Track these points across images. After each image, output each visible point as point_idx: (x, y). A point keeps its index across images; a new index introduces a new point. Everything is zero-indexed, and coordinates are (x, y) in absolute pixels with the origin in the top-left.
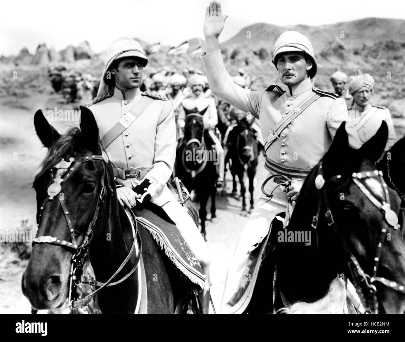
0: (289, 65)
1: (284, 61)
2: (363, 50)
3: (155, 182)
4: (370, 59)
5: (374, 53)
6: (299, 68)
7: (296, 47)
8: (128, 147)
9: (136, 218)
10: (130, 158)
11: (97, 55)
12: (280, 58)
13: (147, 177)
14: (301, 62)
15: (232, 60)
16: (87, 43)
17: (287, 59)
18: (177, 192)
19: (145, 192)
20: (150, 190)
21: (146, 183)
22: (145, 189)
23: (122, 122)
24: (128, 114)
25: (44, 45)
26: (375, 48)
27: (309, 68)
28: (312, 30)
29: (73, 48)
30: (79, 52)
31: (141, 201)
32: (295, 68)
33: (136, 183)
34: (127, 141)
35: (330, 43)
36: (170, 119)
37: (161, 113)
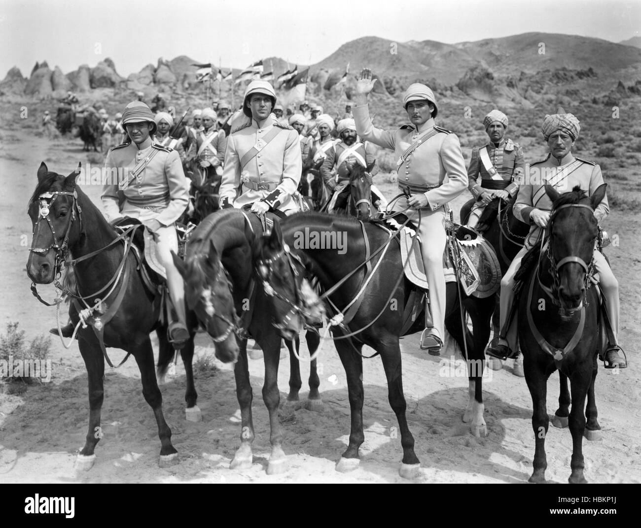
0: (416, 110)
1: (412, 106)
2: (520, 80)
3: (284, 192)
4: (530, 93)
5: (537, 85)
6: (425, 112)
7: (421, 97)
8: (260, 166)
9: (267, 218)
10: (262, 174)
11: (124, 82)
12: (409, 105)
13: (278, 188)
14: (425, 108)
15: (327, 92)
16: (109, 62)
17: (415, 106)
18: (300, 205)
19: (276, 199)
20: (280, 198)
21: (277, 193)
22: (276, 197)
23: (256, 147)
24: (261, 140)
25: (45, 65)
26: (538, 78)
27: (432, 111)
28: (446, 50)
29: (88, 69)
30: (97, 76)
31: (272, 206)
32: (421, 112)
33: (267, 194)
34: (259, 161)
35: (472, 70)
36: (296, 144)
37: (288, 140)
